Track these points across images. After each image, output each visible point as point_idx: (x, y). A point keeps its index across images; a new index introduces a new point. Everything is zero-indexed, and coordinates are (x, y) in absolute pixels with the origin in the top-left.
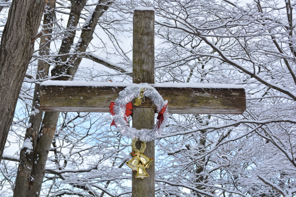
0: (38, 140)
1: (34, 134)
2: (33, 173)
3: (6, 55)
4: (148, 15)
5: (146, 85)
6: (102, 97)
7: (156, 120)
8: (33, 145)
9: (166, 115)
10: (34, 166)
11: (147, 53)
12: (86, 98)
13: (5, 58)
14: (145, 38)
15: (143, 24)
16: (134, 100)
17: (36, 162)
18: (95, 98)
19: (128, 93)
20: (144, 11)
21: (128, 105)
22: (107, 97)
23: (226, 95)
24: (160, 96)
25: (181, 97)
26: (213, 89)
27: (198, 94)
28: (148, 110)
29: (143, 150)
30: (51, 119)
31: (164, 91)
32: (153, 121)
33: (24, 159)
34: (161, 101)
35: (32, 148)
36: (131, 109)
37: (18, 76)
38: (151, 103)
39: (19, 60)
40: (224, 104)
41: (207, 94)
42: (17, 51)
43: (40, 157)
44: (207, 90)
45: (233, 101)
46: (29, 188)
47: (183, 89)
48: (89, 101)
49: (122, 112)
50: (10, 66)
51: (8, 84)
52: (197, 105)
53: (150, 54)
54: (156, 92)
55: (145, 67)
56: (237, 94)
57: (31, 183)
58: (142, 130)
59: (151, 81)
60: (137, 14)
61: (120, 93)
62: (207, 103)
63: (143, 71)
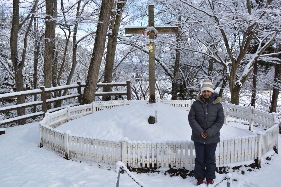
0: (114, 30)
1: (112, 28)
2: (113, 42)
3: (105, 5)
4: (153, 6)
5: (152, 27)
6: (141, 30)
7: (155, 36)
8: (112, 32)
9: (158, 35)
10: (113, 39)
11: (152, 18)
12: (137, 31)
13: (105, 6)
14: (152, 13)
15: (151, 9)
16: (149, 31)
17: (114, 38)
18: (139, 31)
19: (148, 30)
20: (151, 6)
21: (148, 32)
22: (142, 30)
23: (173, 29)
24: (156, 30)
25: (161, 30)
26: (170, 28)
27: (166, 29)
28: (153, 34)
29: (152, 45)
30: (118, 21)
31: (157, 28)
32: (154, 37)
33: (110, 37)
34: (156, 31)
35: (112, 33)
36: (148, 34)
37: (109, 12)
38: (154, 32)
39: (109, 6)
40: (173, 32)
41: (168, 29)
42: (109, 3)
43: (115, 36)
44: (168, 28)
45: (175, 31)
46: (112, 47)
47: (162, 28)
48: (138, 32)
49: (146, 34)
50: (107, 8)
51: (106, 15)
52: (166, 32)
53: (153, 18)
54: (155, 29)
55: (152, 22)
56: (176, 29)
57: (113, 46)
58: (151, 39)
59: (153, 25)
60: (150, 6)
61: (146, 30)
62: (168, 31)
63: (151, 23)
